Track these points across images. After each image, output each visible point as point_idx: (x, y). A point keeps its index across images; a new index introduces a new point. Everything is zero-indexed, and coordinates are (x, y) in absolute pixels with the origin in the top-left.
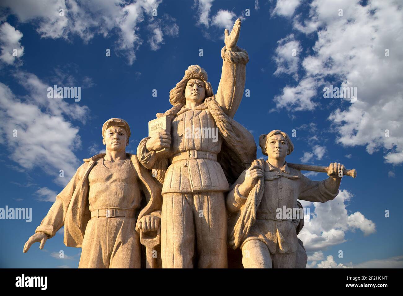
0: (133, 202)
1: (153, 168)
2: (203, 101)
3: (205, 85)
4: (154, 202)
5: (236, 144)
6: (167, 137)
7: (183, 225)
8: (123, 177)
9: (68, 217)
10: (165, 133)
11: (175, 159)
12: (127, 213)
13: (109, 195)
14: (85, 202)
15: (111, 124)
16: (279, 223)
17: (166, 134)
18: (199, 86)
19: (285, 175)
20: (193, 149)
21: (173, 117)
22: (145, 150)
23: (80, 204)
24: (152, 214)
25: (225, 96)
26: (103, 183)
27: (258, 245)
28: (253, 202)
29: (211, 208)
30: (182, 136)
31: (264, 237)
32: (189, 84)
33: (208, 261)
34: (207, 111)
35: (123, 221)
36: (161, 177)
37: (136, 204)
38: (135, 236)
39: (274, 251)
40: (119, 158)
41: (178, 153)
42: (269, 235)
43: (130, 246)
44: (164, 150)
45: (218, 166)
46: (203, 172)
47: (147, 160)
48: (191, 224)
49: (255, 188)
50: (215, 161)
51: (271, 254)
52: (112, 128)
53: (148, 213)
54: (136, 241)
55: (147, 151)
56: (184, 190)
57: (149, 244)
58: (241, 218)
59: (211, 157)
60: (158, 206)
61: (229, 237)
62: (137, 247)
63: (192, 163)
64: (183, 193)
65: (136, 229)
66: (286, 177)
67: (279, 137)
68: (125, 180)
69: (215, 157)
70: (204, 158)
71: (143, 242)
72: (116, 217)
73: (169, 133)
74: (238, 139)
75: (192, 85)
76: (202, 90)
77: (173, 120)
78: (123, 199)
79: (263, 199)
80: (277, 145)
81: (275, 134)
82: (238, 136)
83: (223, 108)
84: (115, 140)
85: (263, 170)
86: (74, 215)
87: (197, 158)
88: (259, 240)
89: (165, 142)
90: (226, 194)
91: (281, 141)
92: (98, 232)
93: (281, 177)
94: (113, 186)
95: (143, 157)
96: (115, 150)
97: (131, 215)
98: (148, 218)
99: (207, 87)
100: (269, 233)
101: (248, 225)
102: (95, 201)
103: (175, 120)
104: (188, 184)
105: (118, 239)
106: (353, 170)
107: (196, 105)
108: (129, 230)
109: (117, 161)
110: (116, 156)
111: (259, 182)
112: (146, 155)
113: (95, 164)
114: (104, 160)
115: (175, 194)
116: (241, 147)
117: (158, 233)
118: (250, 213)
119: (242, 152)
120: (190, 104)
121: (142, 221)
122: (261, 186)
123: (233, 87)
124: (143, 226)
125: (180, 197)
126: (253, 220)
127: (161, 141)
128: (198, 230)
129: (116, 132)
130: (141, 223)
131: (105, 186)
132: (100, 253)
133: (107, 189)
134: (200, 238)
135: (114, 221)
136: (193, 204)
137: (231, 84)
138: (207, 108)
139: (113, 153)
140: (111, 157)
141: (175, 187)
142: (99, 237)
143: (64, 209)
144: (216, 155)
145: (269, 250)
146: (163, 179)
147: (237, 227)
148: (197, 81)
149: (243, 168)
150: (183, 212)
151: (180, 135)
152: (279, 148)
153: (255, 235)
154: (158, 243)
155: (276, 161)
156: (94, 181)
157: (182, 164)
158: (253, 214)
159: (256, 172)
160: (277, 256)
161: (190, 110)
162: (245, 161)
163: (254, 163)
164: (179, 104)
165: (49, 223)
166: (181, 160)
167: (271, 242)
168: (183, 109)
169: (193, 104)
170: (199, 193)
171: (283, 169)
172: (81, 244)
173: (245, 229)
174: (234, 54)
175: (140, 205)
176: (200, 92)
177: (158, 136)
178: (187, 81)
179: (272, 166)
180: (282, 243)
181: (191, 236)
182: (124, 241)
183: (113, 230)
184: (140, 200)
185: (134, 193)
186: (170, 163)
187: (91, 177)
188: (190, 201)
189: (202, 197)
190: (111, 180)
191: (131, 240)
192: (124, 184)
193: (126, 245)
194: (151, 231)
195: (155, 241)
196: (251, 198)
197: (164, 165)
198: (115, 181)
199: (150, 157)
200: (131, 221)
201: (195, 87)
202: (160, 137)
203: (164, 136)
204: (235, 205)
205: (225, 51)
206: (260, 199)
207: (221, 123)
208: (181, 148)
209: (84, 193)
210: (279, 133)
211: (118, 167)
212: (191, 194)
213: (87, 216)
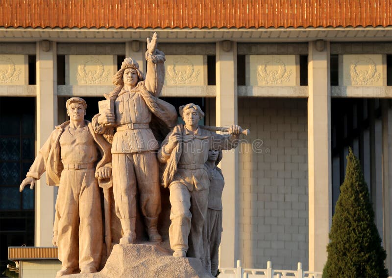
0: (92, 157)
1: (104, 133)
2: (136, 84)
3: (137, 73)
4: (106, 157)
5: (161, 116)
6: (111, 115)
7: (127, 176)
8: (84, 142)
9: (47, 166)
10: (110, 112)
11: (118, 129)
12: (88, 166)
13: (75, 155)
14: (58, 158)
15: (72, 102)
16: (194, 171)
17: (111, 114)
18: (133, 73)
19: (197, 137)
20: (131, 123)
21: (115, 97)
22: (97, 124)
23: (55, 159)
24: (106, 165)
25: (150, 84)
26: (70, 146)
27: (179, 187)
28: (174, 159)
29: (146, 162)
30: (122, 113)
31: (184, 180)
32: (125, 72)
33: (146, 197)
34: (139, 93)
35: (86, 171)
36: (110, 140)
37: (93, 159)
38: (95, 181)
39: (191, 189)
40: (79, 126)
41: (120, 125)
42: (187, 179)
43: (92, 188)
44: (110, 124)
45: (149, 133)
46: (139, 138)
47: (99, 131)
48: (133, 174)
49: (175, 148)
50: (147, 129)
51: (189, 191)
52: (73, 104)
53: (103, 165)
54: (96, 185)
55: (99, 125)
56: (126, 152)
57: (105, 187)
58: (167, 169)
59: (144, 127)
60: (109, 160)
61: (160, 181)
62: (96, 189)
63: (130, 132)
64: (125, 154)
65: (96, 176)
66: (198, 139)
67: (192, 110)
68: (85, 144)
69: (147, 126)
70: (139, 129)
71: (101, 185)
72: (80, 169)
73: (113, 112)
74: (163, 112)
75: (128, 73)
76: (135, 76)
77: (115, 99)
78: (85, 156)
79: (182, 155)
80: (190, 116)
81: (189, 108)
82: (163, 110)
83: (150, 92)
84: (75, 114)
85: (181, 135)
86: (52, 166)
87: (134, 129)
88: (180, 183)
89: (111, 119)
90: (156, 152)
91: (193, 113)
92: (70, 179)
93: (194, 139)
94: (77, 148)
95: (96, 129)
96: (77, 120)
97: (92, 167)
98: (102, 169)
99: (138, 74)
100: (187, 178)
101: (172, 174)
102: (65, 158)
103: (117, 101)
104: (128, 147)
105: (84, 184)
106: (247, 130)
107: (132, 88)
108: (90, 177)
109: (79, 128)
110: (78, 125)
111: (178, 145)
112: (98, 127)
113: (63, 131)
114: (69, 127)
115: (120, 155)
116: (166, 117)
117: (111, 179)
118: (173, 166)
119: (166, 120)
120: (127, 87)
121: (99, 171)
122: (179, 147)
123: (156, 79)
124: (100, 176)
125: (124, 156)
126: (175, 171)
127: (108, 119)
128: (138, 177)
129: (76, 107)
130: (98, 173)
131: (71, 149)
132: (72, 194)
133: (72, 150)
134: (140, 182)
135: (80, 172)
136: (133, 160)
137: (154, 77)
138: (139, 91)
139: (75, 123)
140: (74, 125)
141: (119, 150)
142: (70, 183)
143: (45, 161)
144: (148, 125)
145: (188, 189)
146: (112, 141)
147: (165, 174)
148: (131, 69)
149: (169, 131)
150: (126, 167)
151: (121, 113)
152: (192, 118)
153: (178, 180)
154: (111, 186)
155: (191, 127)
156: (63, 145)
157: (124, 133)
158: (175, 167)
159: (175, 138)
160: (194, 192)
161: (128, 92)
162: (170, 126)
163: (175, 130)
164: (119, 86)
165: (35, 171)
166: (122, 130)
167: (189, 184)
168: (122, 91)
169: (129, 87)
170: (137, 153)
171: (196, 132)
172: (59, 184)
173: (170, 176)
174: (154, 58)
175: (97, 159)
176: (134, 79)
177: (105, 115)
178: (124, 70)
179: (188, 130)
180: (197, 184)
181: (133, 182)
182: (88, 186)
183: (79, 178)
184: (97, 155)
185: (92, 152)
186: (115, 131)
187: (61, 141)
188: (131, 158)
189: (139, 156)
190: (75, 144)
191: (92, 184)
192: (85, 146)
193: (89, 188)
194: (106, 178)
195: (109, 184)
196: (173, 155)
197: (112, 132)
198: (78, 144)
199: (101, 129)
200: (92, 171)
201: (130, 75)
202: (107, 116)
203: (109, 115)
204: (163, 159)
205: (148, 55)
206: (180, 156)
207: (150, 103)
208: (122, 122)
209: (57, 152)
210: (192, 107)
211: (79, 134)
212: (132, 154)
213: (61, 167)
